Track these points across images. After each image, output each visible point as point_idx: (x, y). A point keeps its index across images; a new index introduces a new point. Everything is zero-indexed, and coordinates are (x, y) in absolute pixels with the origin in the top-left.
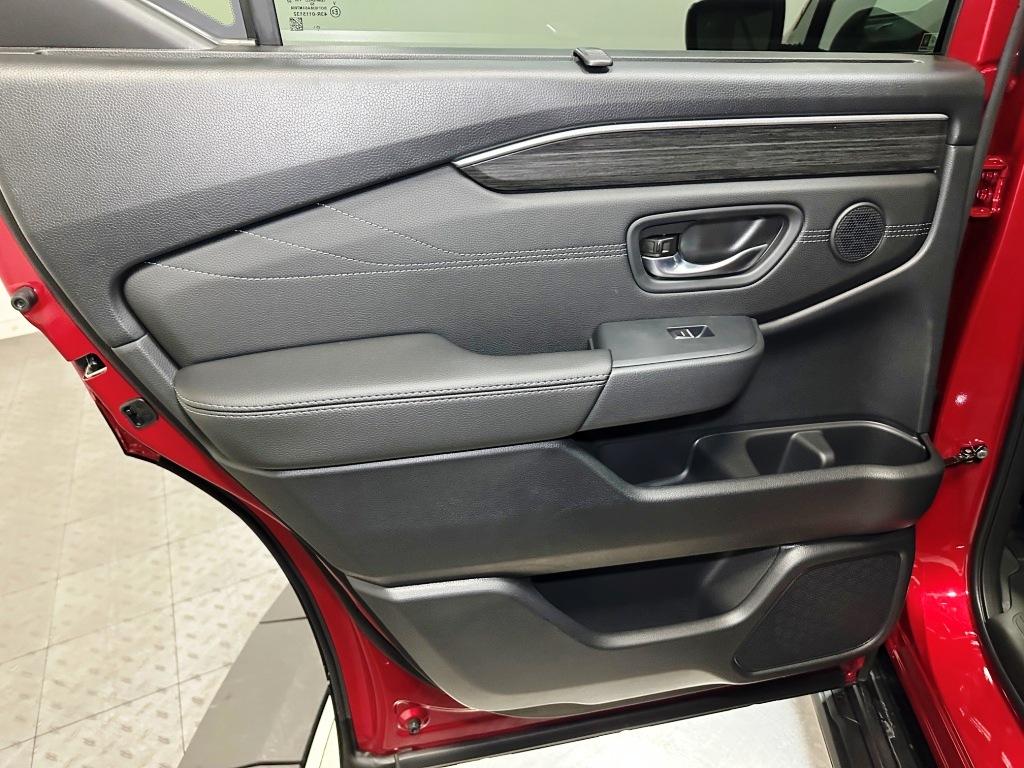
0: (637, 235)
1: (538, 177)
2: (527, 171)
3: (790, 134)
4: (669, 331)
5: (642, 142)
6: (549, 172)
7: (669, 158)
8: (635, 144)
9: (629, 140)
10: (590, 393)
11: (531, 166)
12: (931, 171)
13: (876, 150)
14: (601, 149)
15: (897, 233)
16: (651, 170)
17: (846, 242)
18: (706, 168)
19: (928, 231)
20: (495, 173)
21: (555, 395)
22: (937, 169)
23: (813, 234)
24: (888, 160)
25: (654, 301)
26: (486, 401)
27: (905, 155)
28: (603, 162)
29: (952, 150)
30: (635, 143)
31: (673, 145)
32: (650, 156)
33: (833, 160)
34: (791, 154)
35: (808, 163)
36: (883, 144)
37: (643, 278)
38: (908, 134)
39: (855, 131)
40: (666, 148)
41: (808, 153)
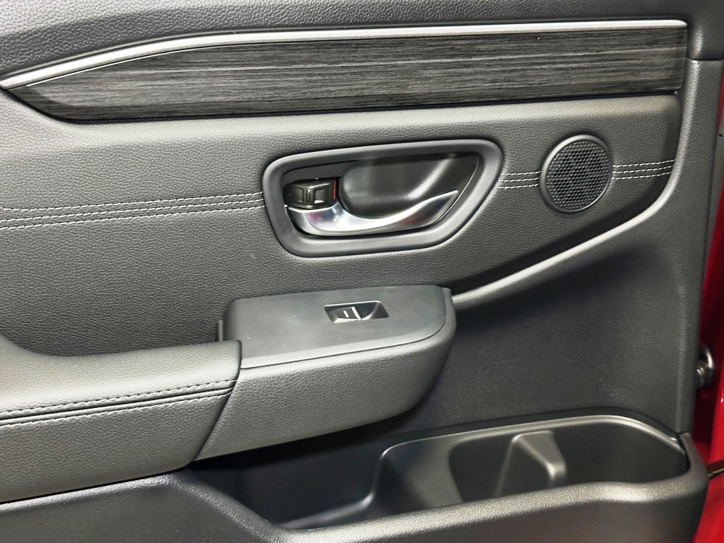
0: (277, 179)
1: (128, 101)
2: (109, 94)
3: (477, 47)
4: (328, 310)
5: (275, 57)
6: (144, 95)
7: (315, 78)
8: (266, 60)
9: (257, 55)
10: (207, 407)
11: (116, 87)
12: (669, 93)
13: (596, 67)
14: (217, 66)
15: (628, 175)
16: (290, 95)
17: (561, 187)
18: (366, 92)
19: (671, 170)
20: (60, 96)
21: (155, 412)
22: (678, 90)
23: (516, 177)
24: (610, 80)
25: (306, 267)
26: (49, 427)
27: (633, 73)
28: (220, 83)
29: (696, 65)
30: (268, 58)
31: (318, 62)
32: (288, 75)
33: (538, 81)
34: (481, 73)
35: (505, 85)
36: (603, 58)
37: (289, 237)
38: (636, 45)
39: (566, 43)
40: (309, 66)
41: (504, 72)
